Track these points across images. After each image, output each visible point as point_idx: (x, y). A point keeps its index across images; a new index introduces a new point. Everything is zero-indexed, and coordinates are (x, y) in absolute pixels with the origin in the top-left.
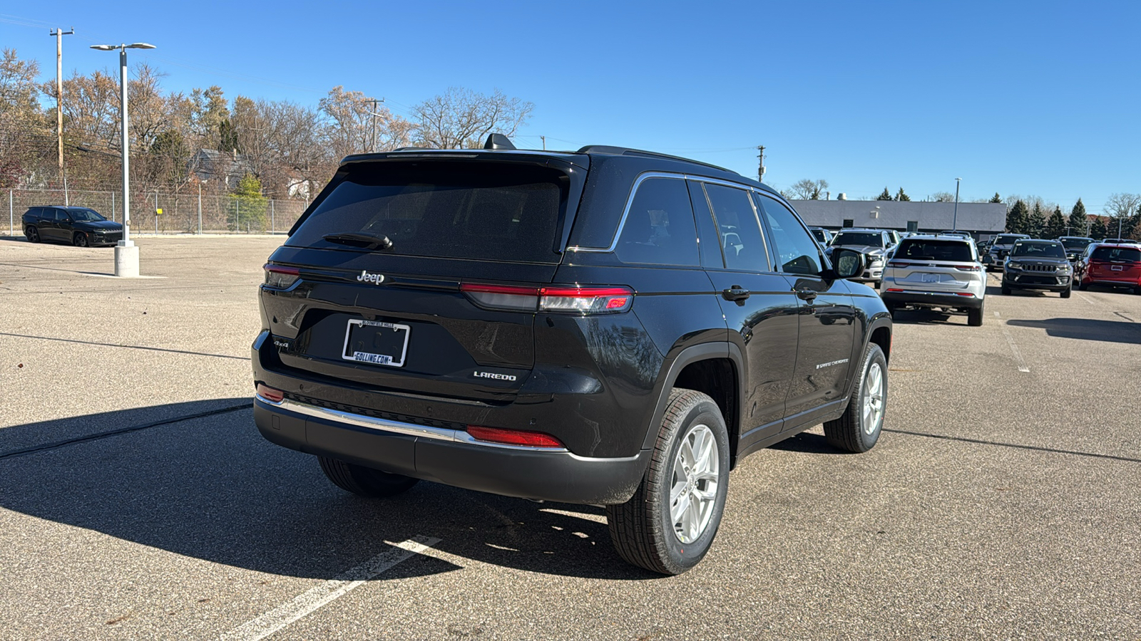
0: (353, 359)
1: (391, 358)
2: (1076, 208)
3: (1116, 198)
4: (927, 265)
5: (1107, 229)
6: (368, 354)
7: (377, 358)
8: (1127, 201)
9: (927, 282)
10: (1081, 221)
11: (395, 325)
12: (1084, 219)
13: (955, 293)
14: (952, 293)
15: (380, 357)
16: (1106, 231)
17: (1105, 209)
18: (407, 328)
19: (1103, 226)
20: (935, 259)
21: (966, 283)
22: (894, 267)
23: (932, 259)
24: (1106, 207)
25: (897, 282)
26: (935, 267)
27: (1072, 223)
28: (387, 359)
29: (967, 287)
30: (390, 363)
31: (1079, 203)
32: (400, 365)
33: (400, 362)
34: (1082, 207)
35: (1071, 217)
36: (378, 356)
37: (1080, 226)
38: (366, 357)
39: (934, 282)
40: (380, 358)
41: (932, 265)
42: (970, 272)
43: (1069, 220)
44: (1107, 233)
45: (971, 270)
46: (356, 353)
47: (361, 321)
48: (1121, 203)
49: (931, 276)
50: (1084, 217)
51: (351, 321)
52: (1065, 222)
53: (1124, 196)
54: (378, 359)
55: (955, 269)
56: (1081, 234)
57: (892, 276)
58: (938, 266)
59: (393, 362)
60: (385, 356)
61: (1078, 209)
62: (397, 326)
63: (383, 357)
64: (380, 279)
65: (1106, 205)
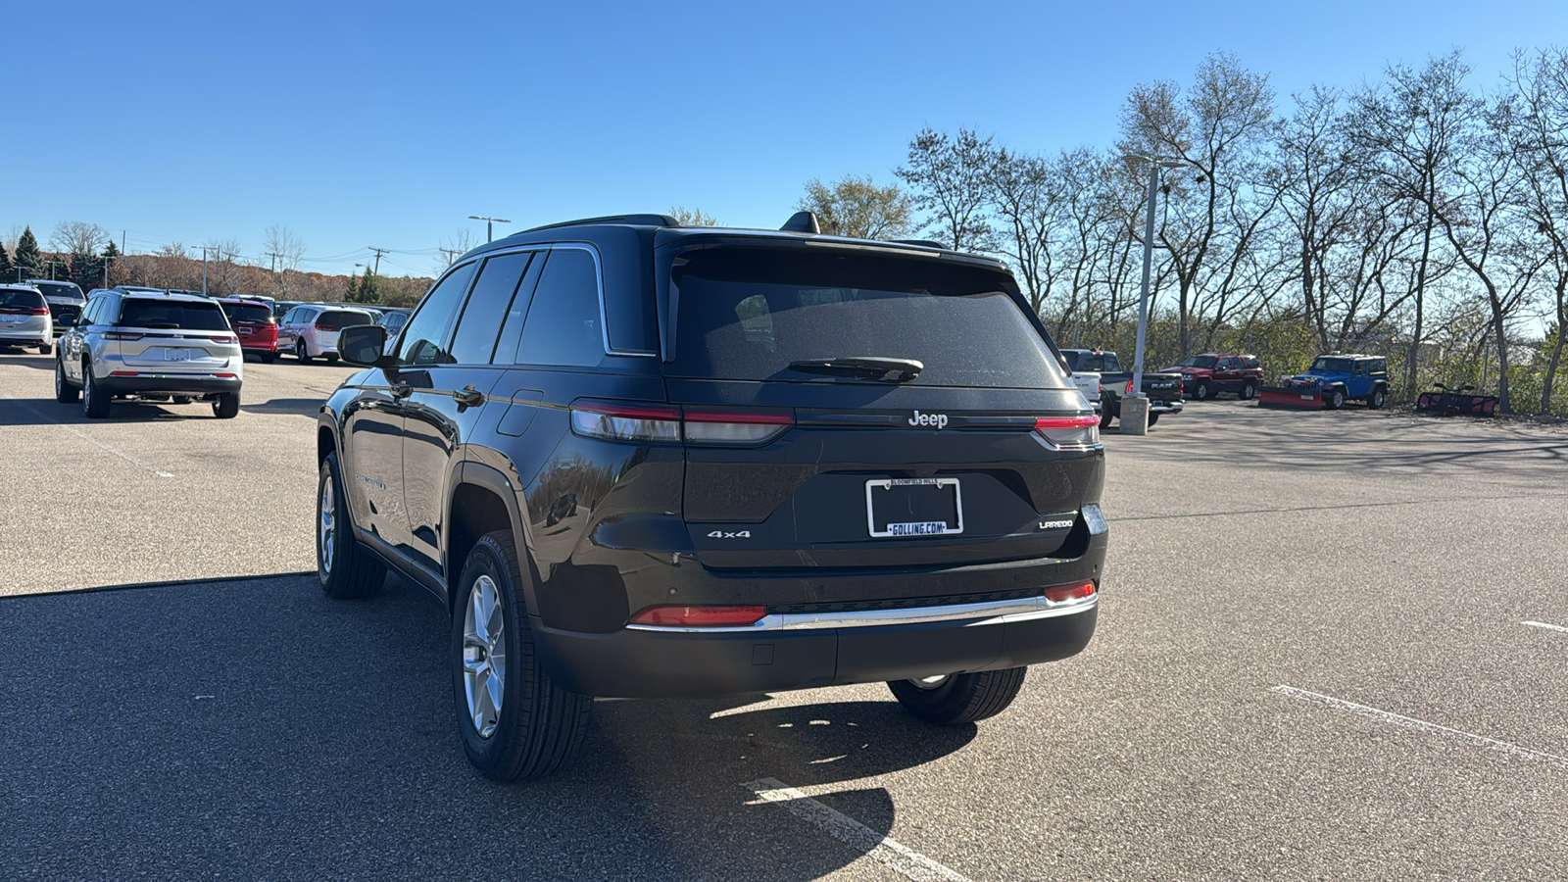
0: (889, 534)
1: (944, 524)
2: (23, 240)
3: (66, 227)
4: (171, 336)
5: (70, 270)
6: (911, 524)
7: (925, 527)
8: (81, 232)
9: (173, 360)
10: (33, 259)
11: (939, 481)
12: (37, 256)
13: (213, 374)
14: (209, 374)
15: (929, 525)
16: (68, 274)
17: (51, 243)
18: (955, 481)
19: (65, 266)
20: (181, 328)
21: (224, 360)
22: (120, 339)
23: (175, 328)
24: (54, 239)
25: (127, 362)
26: (182, 339)
27: (19, 260)
28: (940, 527)
29: (227, 365)
30: (946, 531)
31: (27, 233)
32: (960, 531)
33: (958, 527)
34: (32, 239)
35: (18, 252)
36: (925, 524)
37: (33, 266)
38: (909, 528)
39: (183, 359)
40: (930, 527)
41: (179, 336)
42: (229, 345)
43: (16, 256)
44: (70, 276)
45: (230, 343)
46: (890, 526)
47: (889, 482)
48: (73, 235)
49: (177, 351)
50: (36, 253)
51: (870, 484)
52: (10, 259)
53: (76, 226)
54: (927, 528)
55: (210, 341)
56: (34, 276)
57: (118, 353)
58: (186, 337)
59: (948, 528)
60: (936, 523)
61: (27, 243)
62: (942, 482)
63: (934, 525)
64: (943, 421)
65: (52, 237)
